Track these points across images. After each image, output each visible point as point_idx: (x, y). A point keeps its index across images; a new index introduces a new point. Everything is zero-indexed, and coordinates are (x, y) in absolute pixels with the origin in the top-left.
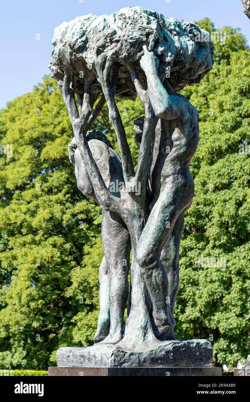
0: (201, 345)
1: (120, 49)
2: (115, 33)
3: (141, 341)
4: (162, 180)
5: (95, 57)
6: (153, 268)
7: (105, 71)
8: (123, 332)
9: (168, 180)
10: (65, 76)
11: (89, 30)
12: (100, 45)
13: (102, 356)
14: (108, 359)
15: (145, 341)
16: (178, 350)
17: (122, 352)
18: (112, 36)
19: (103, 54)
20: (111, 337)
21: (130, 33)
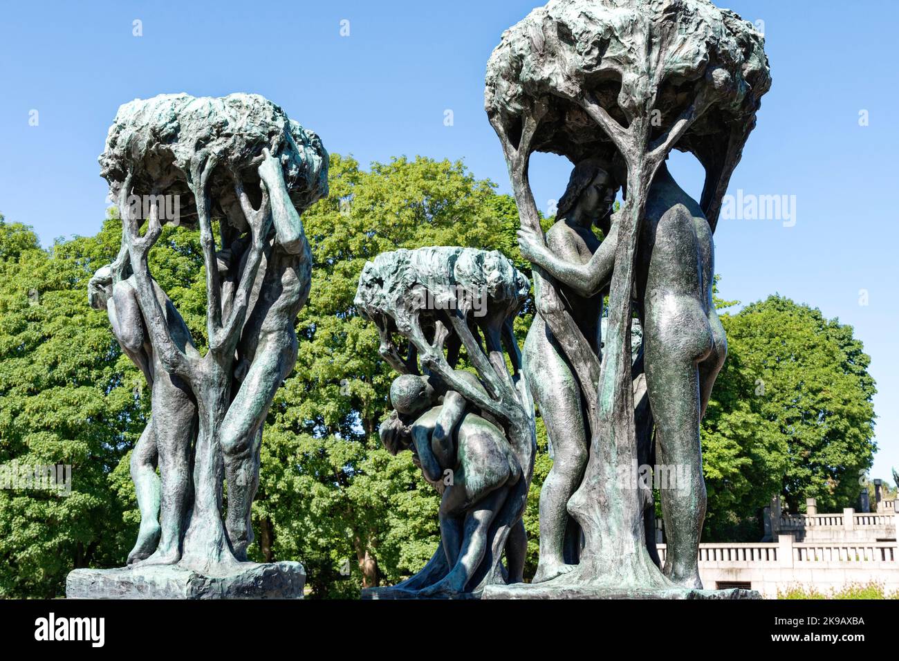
0: (294, 570)
1: (232, 147)
2: (225, 123)
3: (215, 562)
4: (260, 336)
5: (192, 151)
6: (243, 458)
7: (204, 174)
8: (181, 549)
9: (270, 337)
10: (129, 175)
11: (183, 113)
12: (203, 136)
13: (168, 584)
14: (180, 587)
15: (221, 562)
16: (270, 575)
17: (202, 577)
18: (221, 127)
19: (204, 150)
20: (163, 554)
21: (248, 128)
